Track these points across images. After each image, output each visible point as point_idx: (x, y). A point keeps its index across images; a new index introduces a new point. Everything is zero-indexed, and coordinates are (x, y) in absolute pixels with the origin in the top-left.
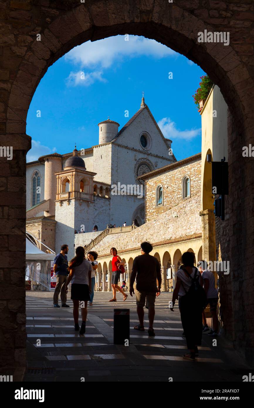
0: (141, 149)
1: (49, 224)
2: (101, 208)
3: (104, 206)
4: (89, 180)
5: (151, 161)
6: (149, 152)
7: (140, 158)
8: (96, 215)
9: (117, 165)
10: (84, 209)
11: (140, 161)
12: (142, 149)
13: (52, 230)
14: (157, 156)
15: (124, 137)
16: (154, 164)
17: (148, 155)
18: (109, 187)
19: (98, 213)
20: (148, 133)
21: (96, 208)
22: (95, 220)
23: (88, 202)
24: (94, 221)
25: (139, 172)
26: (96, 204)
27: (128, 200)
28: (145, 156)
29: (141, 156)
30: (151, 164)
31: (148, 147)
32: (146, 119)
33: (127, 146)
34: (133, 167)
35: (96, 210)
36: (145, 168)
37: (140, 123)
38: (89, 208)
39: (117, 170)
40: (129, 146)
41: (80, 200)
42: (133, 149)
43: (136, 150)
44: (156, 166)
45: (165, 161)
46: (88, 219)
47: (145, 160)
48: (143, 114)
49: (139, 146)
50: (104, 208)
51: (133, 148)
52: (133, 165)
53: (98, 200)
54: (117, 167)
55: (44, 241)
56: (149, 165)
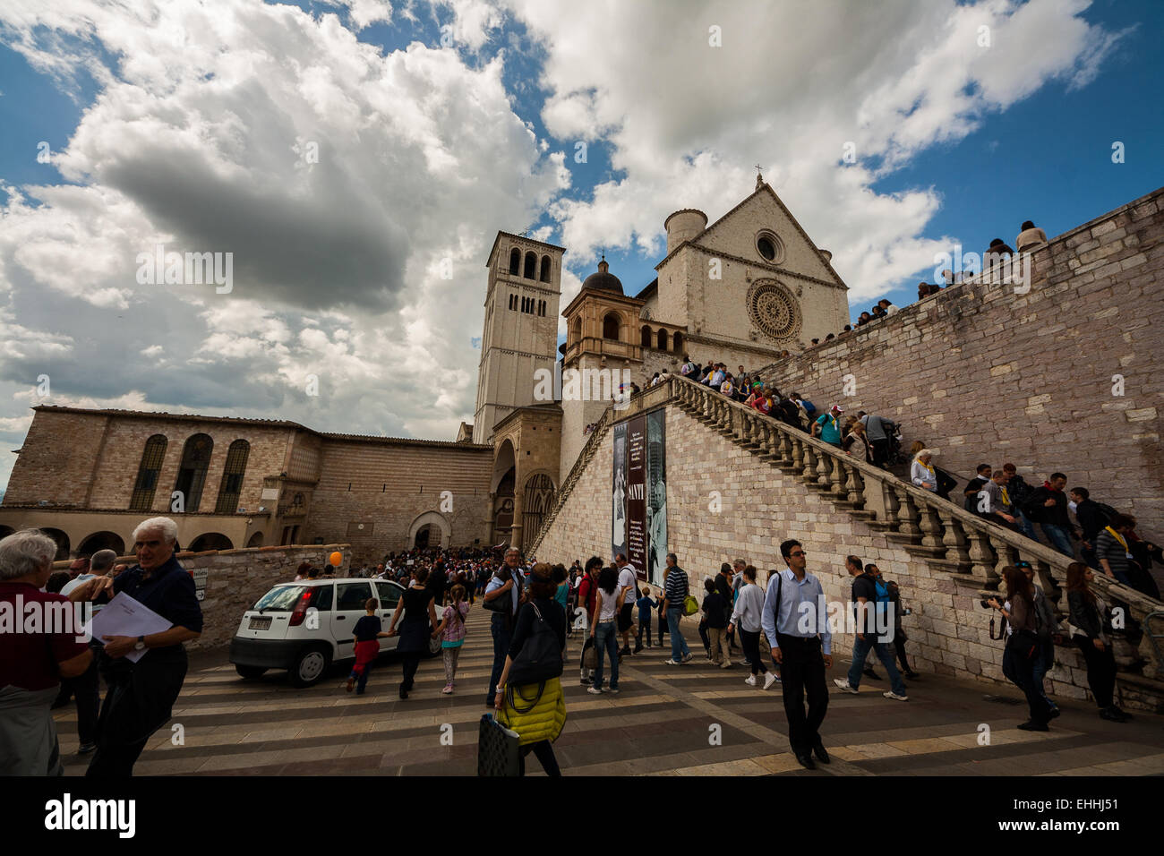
0: (760, 261)
1: (544, 417)
4: (627, 314)
5: (786, 284)
6: (782, 267)
7: (759, 277)
9: (703, 288)
11: (760, 283)
12: (764, 262)
13: (550, 429)
14: (798, 276)
15: (719, 237)
16: (793, 290)
17: (780, 272)
18: (683, 332)
20: (774, 233)
23: (624, 360)
25: (758, 305)
26: (648, 366)
28: (773, 275)
29: (761, 274)
30: (786, 291)
31: (778, 259)
32: (767, 209)
33: (726, 254)
34: (744, 294)
36: (773, 298)
37: (754, 214)
39: (703, 297)
40: (731, 253)
41: (600, 356)
42: (740, 260)
43: (747, 262)
44: (799, 295)
45: (818, 286)
47: (773, 283)
48: (760, 199)
49: (755, 256)
51: (741, 257)
52: (742, 290)
53: (653, 358)
54: (702, 290)
55: (529, 453)
56: (782, 293)
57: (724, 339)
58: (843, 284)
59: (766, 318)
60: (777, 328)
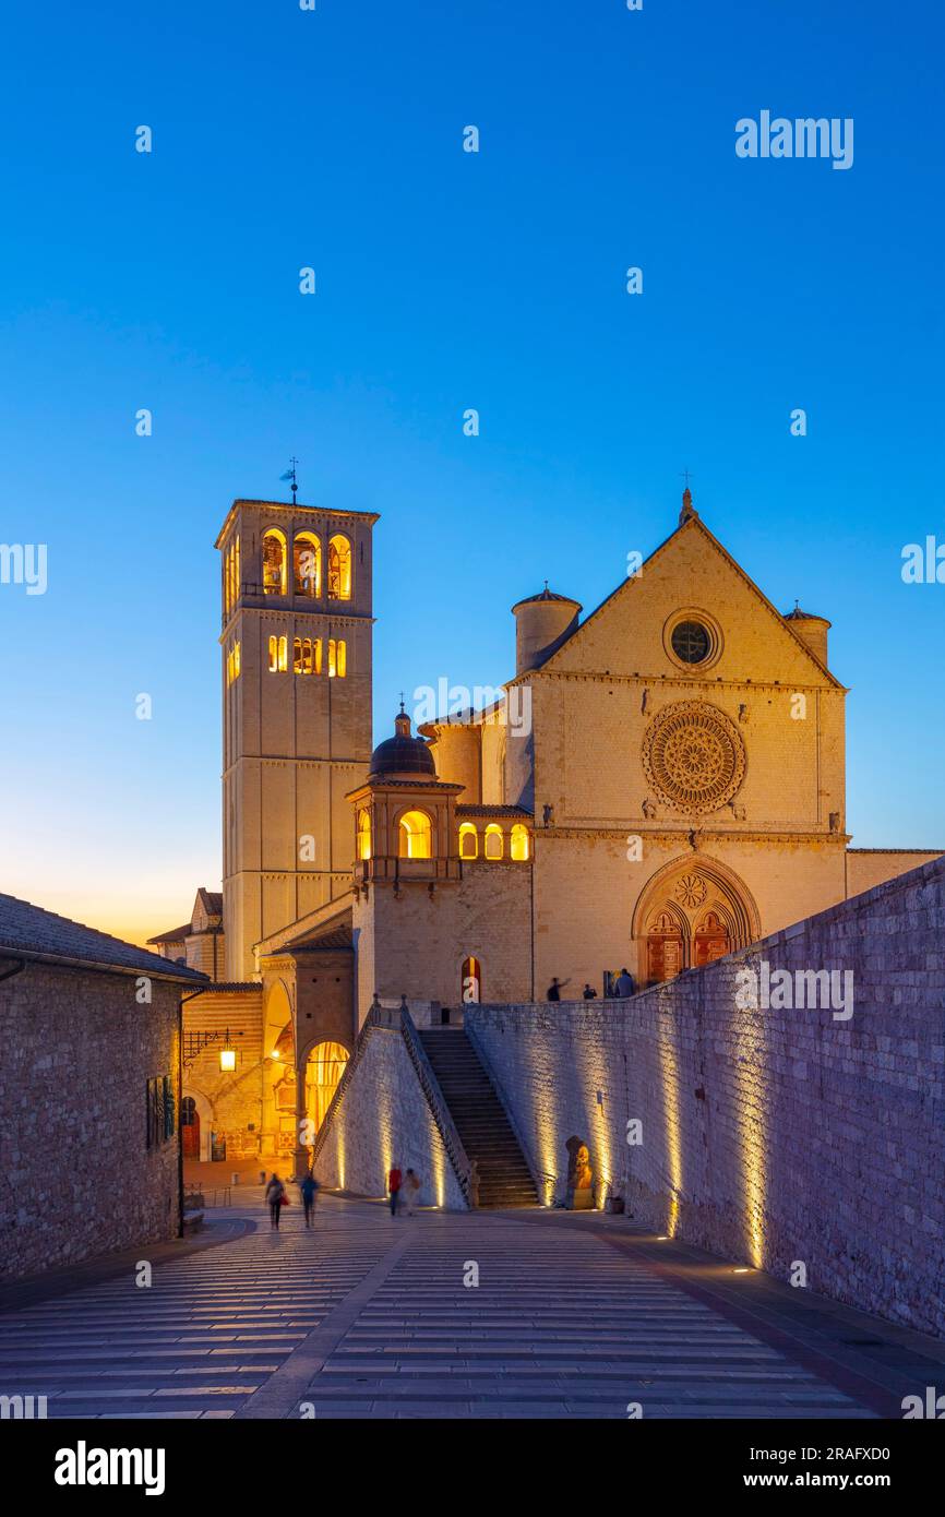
0: (671, 673)
1: (328, 962)
2: (490, 897)
3: (505, 888)
5: (721, 704)
6: (711, 676)
7: (669, 703)
8: (471, 925)
9: (562, 745)
10: (416, 912)
11: (670, 712)
12: (678, 672)
13: (338, 980)
14: (749, 685)
15: (592, 645)
16: (734, 715)
17: (707, 686)
18: (526, 823)
19: (478, 917)
20: (703, 610)
21: (469, 900)
22: (463, 940)
23: (431, 885)
24: (461, 944)
25: (666, 754)
26: (469, 886)
27: (615, 855)
28: (696, 693)
29: (673, 695)
30: (722, 718)
31: (716, 660)
32: (693, 565)
33: (607, 673)
34: (638, 738)
35: (468, 907)
36: (696, 735)
37: (666, 582)
38: (438, 906)
39: (562, 759)
40: (617, 670)
41: (394, 885)
42: (635, 679)
43: (647, 680)
44: (746, 718)
46: (436, 942)
47: (695, 707)
48: (681, 548)
49: (663, 665)
50: (504, 897)
51: (637, 675)
52: (635, 731)
53: (477, 873)
54: (561, 748)
55: (309, 1016)
56: (712, 722)
57: (596, 825)
58: (836, 685)
59: (680, 775)
60: (698, 788)
